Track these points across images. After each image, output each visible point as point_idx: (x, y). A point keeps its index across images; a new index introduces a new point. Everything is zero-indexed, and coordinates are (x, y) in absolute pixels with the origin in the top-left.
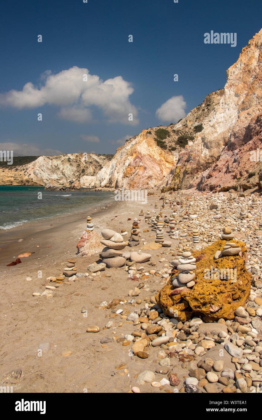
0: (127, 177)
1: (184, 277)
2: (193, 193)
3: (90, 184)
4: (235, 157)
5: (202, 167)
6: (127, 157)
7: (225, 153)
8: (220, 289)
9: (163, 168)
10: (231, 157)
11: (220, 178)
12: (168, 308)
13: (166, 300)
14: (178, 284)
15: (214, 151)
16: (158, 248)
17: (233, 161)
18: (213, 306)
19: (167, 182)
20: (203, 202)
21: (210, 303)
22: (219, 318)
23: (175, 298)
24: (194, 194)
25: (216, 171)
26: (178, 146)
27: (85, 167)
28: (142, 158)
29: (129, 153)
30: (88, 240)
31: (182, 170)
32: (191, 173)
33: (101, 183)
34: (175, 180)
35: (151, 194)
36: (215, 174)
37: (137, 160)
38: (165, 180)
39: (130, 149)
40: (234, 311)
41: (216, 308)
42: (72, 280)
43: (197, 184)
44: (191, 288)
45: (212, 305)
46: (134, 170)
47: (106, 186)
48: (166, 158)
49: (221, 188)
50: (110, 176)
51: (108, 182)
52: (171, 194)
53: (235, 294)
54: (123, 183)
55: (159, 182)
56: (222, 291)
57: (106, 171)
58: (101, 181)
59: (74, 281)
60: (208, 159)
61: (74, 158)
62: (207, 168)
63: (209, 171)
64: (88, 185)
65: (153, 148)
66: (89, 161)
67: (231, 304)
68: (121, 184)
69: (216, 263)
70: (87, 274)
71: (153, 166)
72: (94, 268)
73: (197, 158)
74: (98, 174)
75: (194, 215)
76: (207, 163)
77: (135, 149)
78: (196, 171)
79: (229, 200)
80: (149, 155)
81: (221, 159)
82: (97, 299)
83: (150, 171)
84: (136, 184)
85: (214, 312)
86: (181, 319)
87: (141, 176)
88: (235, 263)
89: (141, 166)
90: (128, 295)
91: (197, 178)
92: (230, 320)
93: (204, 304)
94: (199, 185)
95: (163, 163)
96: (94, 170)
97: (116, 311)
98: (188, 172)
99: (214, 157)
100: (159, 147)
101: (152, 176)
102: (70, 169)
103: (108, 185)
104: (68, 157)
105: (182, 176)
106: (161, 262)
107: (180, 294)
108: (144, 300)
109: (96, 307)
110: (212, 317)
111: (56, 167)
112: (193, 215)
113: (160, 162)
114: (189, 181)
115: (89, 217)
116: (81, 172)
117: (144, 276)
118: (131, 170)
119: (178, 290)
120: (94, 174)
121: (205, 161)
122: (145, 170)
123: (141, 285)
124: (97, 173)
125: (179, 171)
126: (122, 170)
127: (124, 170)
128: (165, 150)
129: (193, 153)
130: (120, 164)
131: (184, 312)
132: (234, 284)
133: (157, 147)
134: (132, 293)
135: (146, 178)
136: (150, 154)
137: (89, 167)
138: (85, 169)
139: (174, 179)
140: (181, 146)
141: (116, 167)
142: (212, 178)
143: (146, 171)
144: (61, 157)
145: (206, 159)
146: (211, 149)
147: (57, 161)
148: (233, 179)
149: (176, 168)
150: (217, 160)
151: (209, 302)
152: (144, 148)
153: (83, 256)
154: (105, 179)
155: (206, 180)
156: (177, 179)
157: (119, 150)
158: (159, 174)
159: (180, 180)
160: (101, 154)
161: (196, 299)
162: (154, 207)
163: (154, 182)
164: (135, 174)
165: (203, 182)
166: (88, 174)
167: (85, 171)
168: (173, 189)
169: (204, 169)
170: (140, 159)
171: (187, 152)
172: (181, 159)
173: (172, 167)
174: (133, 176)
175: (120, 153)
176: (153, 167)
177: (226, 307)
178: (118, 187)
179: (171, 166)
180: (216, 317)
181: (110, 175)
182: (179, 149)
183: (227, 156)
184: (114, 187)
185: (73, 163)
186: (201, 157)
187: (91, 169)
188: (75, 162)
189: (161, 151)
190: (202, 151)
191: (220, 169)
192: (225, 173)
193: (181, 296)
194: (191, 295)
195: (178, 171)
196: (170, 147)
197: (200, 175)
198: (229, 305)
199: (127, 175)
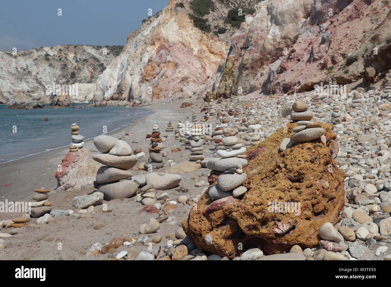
0: (147, 80)
1: (226, 180)
2: (256, 99)
3: (86, 97)
4: (322, 35)
5: (269, 56)
6: (145, 48)
7: (307, 29)
8: (291, 196)
9: (206, 63)
10: (317, 36)
11: (299, 70)
12: (203, 235)
13: (198, 222)
14: (217, 193)
15: (288, 29)
16: (193, 170)
17: (320, 42)
18: (280, 224)
19: (214, 85)
20: (271, 109)
21: (273, 220)
22: (292, 244)
23: (213, 217)
24: (258, 100)
25: (292, 60)
26: (229, 26)
27: (75, 68)
28: (170, 49)
29: (148, 41)
30: (74, 162)
31: (237, 64)
32: (252, 68)
33: (104, 94)
34: (226, 81)
35: (186, 105)
36: (290, 65)
37: (162, 51)
38: (210, 83)
39: (151, 35)
40: (317, 233)
41: (285, 225)
42: (43, 223)
43: (262, 84)
44: (241, 197)
45: (277, 223)
46: (157, 69)
47: (112, 99)
48: (209, 46)
49: (300, 86)
50: (120, 80)
51: (116, 92)
52: (219, 103)
53: (318, 203)
54: (141, 92)
55: (201, 87)
56: (293, 198)
57: (111, 74)
58: (104, 91)
59: (47, 223)
60: (279, 43)
61: (56, 53)
62: (278, 58)
63: (281, 61)
64: (83, 99)
65: (188, 31)
66: (81, 58)
67: (310, 220)
68: (137, 93)
69: (282, 157)
70: (71, 212)
71: (190, 60)
72: (83, 202)
73: (261, 42)
74: (98, 80)
75: (256, 125)
76: (277, 49)
77: (158, 34)
78: (259, 64)
79: (315, 100)
80: (181, 42)
81: (300, 39)
82: (85, 243)
83: (184, 68)
84: (163, 92)
85: (281, 234)
86: (227, 252)
87: (170, 77)
88: (314, 152)
89: (169, 62)
90: (140, 233)
91: (262, 75)
92: (311, 249)
93: (264, 222)
94: (265, 85)
95: (205, 55)
96: (92, 73)
97: (116, 255)
98: (246, 66)
99: (289, 39)
100: (198, 28)
101: (189, 78)
102: (49, 72)
103: (117, 96)
104: (44, 53)
105: (236, 73)
106: (198, 186)
107: (222, 209)
108: (166, 238)
109: (81, 254)
110: (279, 244)
111: (24, 70)
112: (254, 124)
113: (201, 53)
114: (248, 81)
115: (75, 124)
116: (69, 76)
117: (167, 206)
118: (153, 69)
119: (218, 202)
120: (92, 79)
121: (274, 46)
122: (175, 68)
123: (161, 216)
124: (97, 78)
125: (232, 65)
126: (137, 70)
127: (141, 70)
128: (208, 34)
129: (253, 34)
130: (135, 60)
131: (231, 240)
132: (314, 187)
133: (195, 28)
134: (146, 228)
135: (178, 81)
136: (183, 41)
137: (83, 68)
138: (76, 71)
139: (224, 79)
140: (233, 26)
141: (128, 66)
142: (287, 72)
143: (178, 70)
144: (31, 52)
145: (275, 43)
146: (283, 25)
147: (25, 60)
148: (320, 69)
149: (227, 60)
150: (294, 42)
151: (272, 217)
152: (173, 31)
153: (66, 189)
154: (110, 87)
155: (276, 76)
156: (229, 79)
157: (132, 38)
158: (200, 74)
159: (234, 81)
160: (101, 46)
161: (249, 215)
162: (192, 120)
163: (193, 87)
164: (160, 75)
165: (271, 80)
166: (81, 80)
167: (77, 75)
168: (222, 96)
169: (273, 59)
170: (167, 49)
171: (244, 34)
172: (234, 46)
173: (221, 61)
174: (156, 79)
175: (134, 43)
176: (189, 62)
177: (302, 224)
178: (132, 99)
179: (218, 59)
180: (286, 243)
181: (118, 80)
182: (232, 31)
183: (310, 34)
184: (127, 99)
185: (55, 62)
186: (266, 40)
187: (86, 72)
188: (59, 61)
189: (201, 34)
190: (269, 30)
191: (299, 57)
192: (307, 62)
193: (223, 212)
194: (240, 208)
195: (230, 65)
196: (216, 27)
197: (266, 70)
198: (308, 223)
199: (147, 78)
